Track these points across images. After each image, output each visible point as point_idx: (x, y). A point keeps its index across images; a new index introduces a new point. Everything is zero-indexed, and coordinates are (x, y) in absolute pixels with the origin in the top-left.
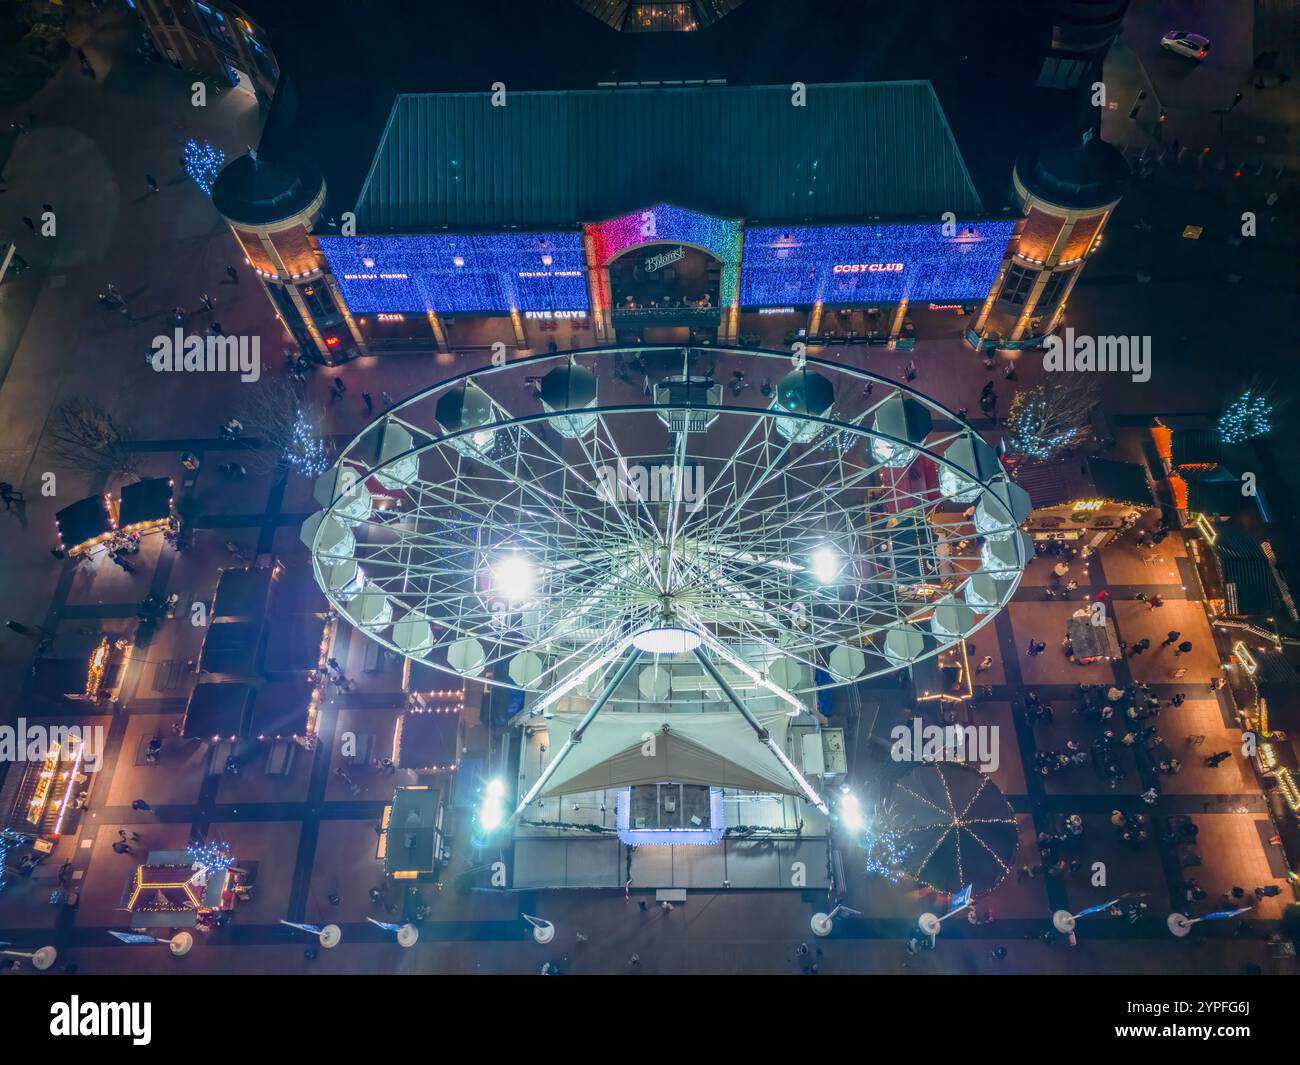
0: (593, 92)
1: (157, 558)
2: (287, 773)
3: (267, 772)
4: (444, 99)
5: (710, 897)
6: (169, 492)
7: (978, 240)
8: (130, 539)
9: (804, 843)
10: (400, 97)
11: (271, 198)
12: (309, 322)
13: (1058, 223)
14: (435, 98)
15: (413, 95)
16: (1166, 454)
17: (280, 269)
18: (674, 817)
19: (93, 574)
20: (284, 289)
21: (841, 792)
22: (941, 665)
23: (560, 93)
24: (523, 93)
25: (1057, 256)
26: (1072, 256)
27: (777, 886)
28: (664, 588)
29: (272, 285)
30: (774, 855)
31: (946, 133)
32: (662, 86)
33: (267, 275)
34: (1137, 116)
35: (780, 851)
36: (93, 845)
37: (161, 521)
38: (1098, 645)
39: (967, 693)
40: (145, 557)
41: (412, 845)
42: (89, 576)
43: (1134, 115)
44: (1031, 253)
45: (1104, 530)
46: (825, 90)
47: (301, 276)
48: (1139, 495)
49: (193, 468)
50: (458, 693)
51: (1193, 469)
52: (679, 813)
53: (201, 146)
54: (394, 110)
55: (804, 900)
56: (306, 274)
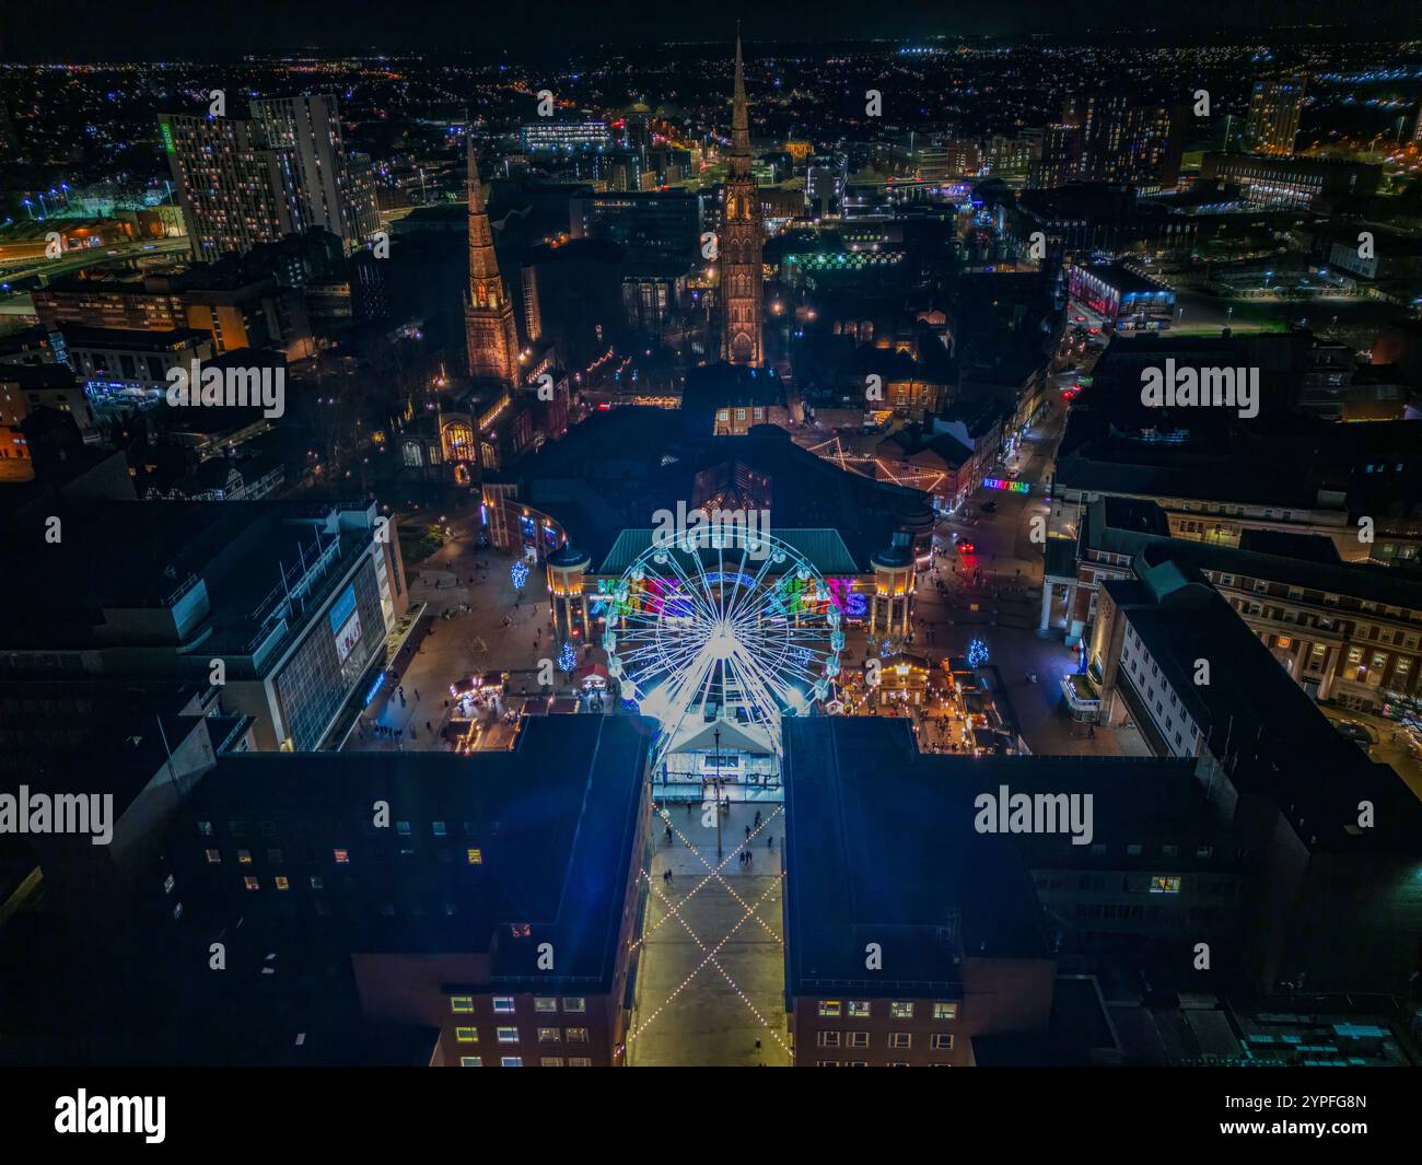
4: (642, 531)
10: (624, 530)
11: (571, 558)
12: (569, 620)
13: (887, 575)
14: (638, 531)
17: (566, 591)
20: (564, 601)
25: (892, 591)
26: (899, 591)
29: (558, 600)
31: (843, 546)
33: (559, 594)
35: (769, 790)
47: (573, 594)
54: (621, 534)
56: (576, 594)
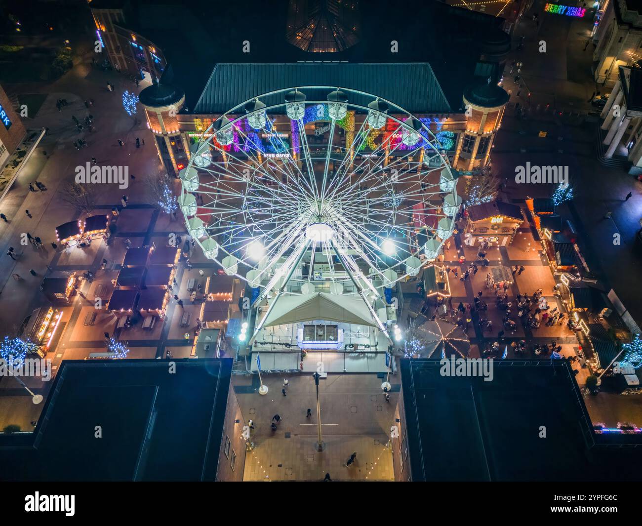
0: (295, 64)
1: (98, 248)
2: (152, 327)
3: (143, 327)
4: (235, 65)
5: (337, 376)
6: (107, 220)
7: (451, 123)
8: (87, 239)
9: (379, 354)
10: (218, 65)
11: (163, 97)
12: (172, 156)
13: (480, 114)
14: (231, 65)
15: (223, 64)
16: (532, 208)
17: (163, 129)
18: (322, 337)
19: (70, 254)
20: (163, 138)
21: (394, 329)
22: (437, 281)
23: (282, 64)
24: (267, 64)
25: (482, 129)
26: (489, 130)
27: (367, 371)
28: (320, 213)
29: (158, 137)
30: (366, 359)
31: (436, 83)
32: (323, 62)
33: (157, 132)
34: (520, 95)
35: (368, 358)
36: (62, 356)
37: (102, 231)
38: (504, 276)
39: (449, 294)
40: (93, 248)
41: (207, 349)
42: (68, 255)
43: (518, 95)
44: (472, 129)
45: (507, 235)
46: (388, 66)
47: (171, 133)
48: (518, 216)
49: (116, 215)
50: (229, 294)
51: (543, 214)
52: (324, 336)
53: (130, 93)
54: (215, 69)
55: (379, 377)
56: (174, 132)
